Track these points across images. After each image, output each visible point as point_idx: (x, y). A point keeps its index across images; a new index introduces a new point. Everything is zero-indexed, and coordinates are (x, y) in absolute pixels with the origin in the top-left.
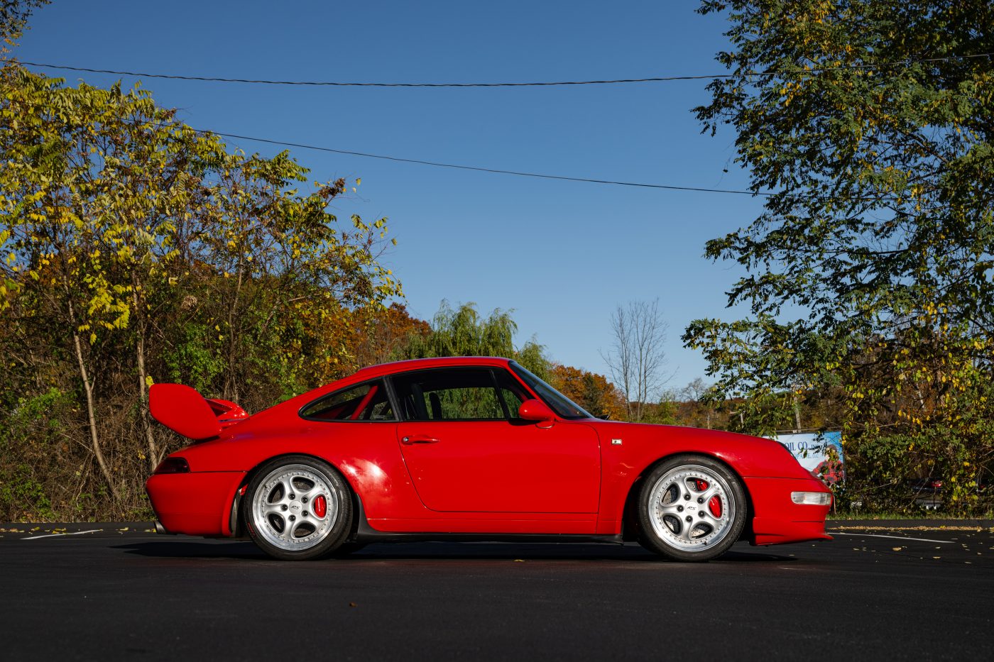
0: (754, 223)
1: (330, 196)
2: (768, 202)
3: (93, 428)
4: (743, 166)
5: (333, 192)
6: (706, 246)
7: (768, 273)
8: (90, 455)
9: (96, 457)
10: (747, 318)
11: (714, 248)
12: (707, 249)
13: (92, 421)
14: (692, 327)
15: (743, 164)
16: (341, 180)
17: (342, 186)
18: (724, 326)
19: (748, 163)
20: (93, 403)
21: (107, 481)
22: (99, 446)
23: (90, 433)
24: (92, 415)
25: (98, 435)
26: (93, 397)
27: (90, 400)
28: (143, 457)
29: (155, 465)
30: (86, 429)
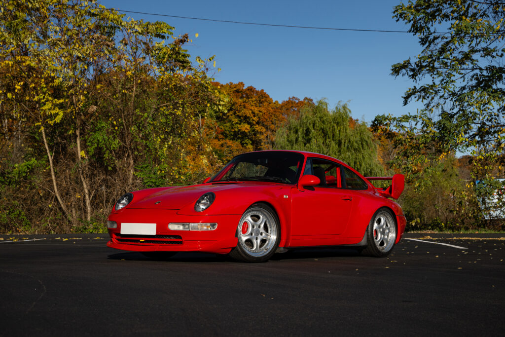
0: (422, 53)
1: (181, 44)
2: (420, 40)
3: (54, 181)
4: (397, 21)
5: (182, 41)
6: (391, 68)
7: (434, 83)
8: (53, 196)
9: (56, 197)
10: (409, 113)
11: (397, 70)
12: (392, 70)
13: (53, 177)
14: (376, 120)
15: (397, 19)
16: (186, 35)
17: (187, 38)
18: (394, 119)
19: (400, 19)
20: (53, 166)
21: (63, 211)
22: (58, 190)
23: (53, 183)
24: (53, 173)
25: (57, 184)
26: (53, 163)
27: (51, 165)
28: (79, 197)
29: (88, 201)
30: (51, 181)
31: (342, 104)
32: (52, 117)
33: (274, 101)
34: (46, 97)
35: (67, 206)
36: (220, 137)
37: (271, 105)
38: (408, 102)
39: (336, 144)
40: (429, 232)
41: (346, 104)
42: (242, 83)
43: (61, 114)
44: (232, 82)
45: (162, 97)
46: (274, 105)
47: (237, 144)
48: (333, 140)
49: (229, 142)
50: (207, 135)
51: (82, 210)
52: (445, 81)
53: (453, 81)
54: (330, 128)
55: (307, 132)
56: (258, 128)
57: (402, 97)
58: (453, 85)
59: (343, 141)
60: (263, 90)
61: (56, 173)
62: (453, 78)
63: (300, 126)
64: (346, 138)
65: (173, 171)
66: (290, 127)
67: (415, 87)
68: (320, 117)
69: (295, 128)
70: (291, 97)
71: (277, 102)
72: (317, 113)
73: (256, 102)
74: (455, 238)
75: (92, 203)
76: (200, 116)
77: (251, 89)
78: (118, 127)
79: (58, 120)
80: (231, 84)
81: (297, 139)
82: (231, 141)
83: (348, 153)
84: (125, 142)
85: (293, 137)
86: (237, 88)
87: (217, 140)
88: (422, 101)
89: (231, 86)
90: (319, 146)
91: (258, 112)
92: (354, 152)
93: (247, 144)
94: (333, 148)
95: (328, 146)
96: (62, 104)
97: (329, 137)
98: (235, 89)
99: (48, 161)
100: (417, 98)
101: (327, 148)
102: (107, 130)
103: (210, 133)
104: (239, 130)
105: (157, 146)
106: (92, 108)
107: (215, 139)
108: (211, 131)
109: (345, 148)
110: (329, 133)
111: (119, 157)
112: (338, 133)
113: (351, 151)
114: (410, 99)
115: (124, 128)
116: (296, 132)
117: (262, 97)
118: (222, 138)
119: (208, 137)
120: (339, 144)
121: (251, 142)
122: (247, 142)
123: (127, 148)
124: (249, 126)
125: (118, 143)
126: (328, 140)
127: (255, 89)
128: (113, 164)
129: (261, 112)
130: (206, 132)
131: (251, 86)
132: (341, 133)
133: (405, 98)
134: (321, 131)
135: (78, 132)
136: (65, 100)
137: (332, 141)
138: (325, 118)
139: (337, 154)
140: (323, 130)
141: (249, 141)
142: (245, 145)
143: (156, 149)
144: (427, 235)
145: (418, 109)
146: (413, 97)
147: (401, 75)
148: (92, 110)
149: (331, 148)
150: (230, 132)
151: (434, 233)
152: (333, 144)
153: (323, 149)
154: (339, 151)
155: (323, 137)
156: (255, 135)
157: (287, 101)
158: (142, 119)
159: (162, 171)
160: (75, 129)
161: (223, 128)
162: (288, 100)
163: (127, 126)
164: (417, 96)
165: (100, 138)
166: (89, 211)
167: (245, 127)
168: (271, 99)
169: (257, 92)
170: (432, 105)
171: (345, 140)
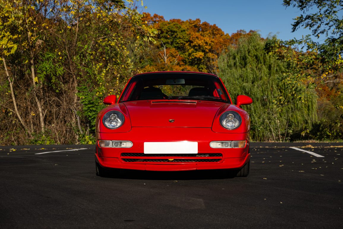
3: (14, 102)
8: (14, 114)
9: (17, 115)
11: (288, 1)
13: (14, 98)
20: (13, 90)
21: (23, 126)
22: (18, 109)
23: (13, 104)
24: (13, 96)
25: (17, 105)
26: (14, 88)
27: (12, 89)
28: (34, 115)
29: (42, 118)
30: (12, 102)
31: (272, 35)
32: (9, 49)
33: (225, 34)
34: (2, 33)
35: (26, 122)
36: (181, 64)
37: (222, 37)
38: (296, 29)
39: (267, 68)
40: (311, 142)
41: (275, 35)
42: (198, 19)
43: (15, 46)
44: (191, 19)
45: (100, 31)
46: (225, 37)
47: (194, 69)
48: (264, 64)
49: (188, 68)
50: (171, 62)
51: (37, 125)
52: (328, 12)
53: (334, 12)
54: (261, 55)
55: (244, 58)
56: (210, 55)
57: (292, 25)
58: (335, 15)
59: (272, 66)
60: (215, 25)
61: (15, 96)
62: (334, 9)
63: (238, 54)
64: (275, 63)
65: (111, 93)
66: (229, 54)
67: (302, 16)
68: (253, 46)
69: (233, 55)
70: (239, 30)
71: (227, 34)
72: (251, 42)
73: (209, 35)
74: (332, 147)
75: (45, 120)
76: (165, 47)
77: (205, 24)
78: (63, 57)
79: (13, 51)
80: (190, 20)
81: (235, 64)
82: (190, 66)
83: (276, 75)
84: (69, 69)
85: (232, 62)
86: (195, 23)
87: (179, 66)
88: (310, 29)
89: (190, 22)
90: (252, 70)
91: (211, 42)
92: (281, 74)
93: (202, 68)
94: (264, 72)
95: (260, 69)
96: (16, 39)
97: (260, 62)
98: (193, 24)
99: (9, 86)
100: (304, 26)
101: (260, 71)
102: (54, 60)
103: (173, 60)
104: (196, 58)
105: (96, 72)
106: (39, 42)
107: (177, 65)
108: (174, 58)
109: (275, 72)
110: (261, 59)
111: (65, 82)
112: (268, 58)
113: (279, 74)
114: (298, 27)
115: (67, 57)
116: (234, 58)
117: (215, 31)
118: (183, 65)
119: (171, 64)
120: (270, 68)
121: (206, 67)
122: (203, 67)
123: (72, 74)
124: (203, 53)
125: (63, 70)
126: (259, 65)
127: (209, 24)
128: (60, 87)
129: (213, 42)
130: (170, 60)
131: (205, 22)
132: (271, 59)
133: (293, 25)
134: (254, 57)
135: (32, 62)
136: (18, 36)
137: (264, 66)
138: (257, 47)
139: (268, 76)
140: (257, 57)
141: (205, 66)
142: (201, 69)
143: (95, 75)
144: (308, 144)
145: (303, 36)
146: (300, 25)
147: (291, 6)
148: (38, 43)
149: (263, 71)
150: (188, 59)
151: (315, 143)
152: (265, 69)
153: (256, 72)
154: (270, 74)
155: (257, 62)
156: (209, 61)
157: (236, 34)
158: (83, 50)
159: (100, 92)
160: (30, 59)
161: (183, 56)
162: (236, 32)
163: (70, 56)
164: (305, 24)
165: (47, 66)
166: (43, 127)
167: (200, 54)
168: (223, 32)
169: (211, 26)
170: (319, 32)
171: (274, 64)
